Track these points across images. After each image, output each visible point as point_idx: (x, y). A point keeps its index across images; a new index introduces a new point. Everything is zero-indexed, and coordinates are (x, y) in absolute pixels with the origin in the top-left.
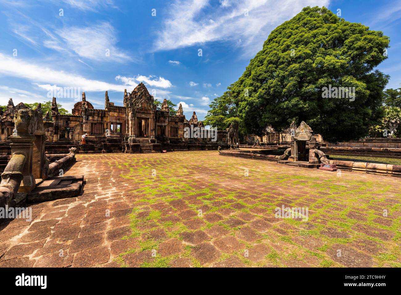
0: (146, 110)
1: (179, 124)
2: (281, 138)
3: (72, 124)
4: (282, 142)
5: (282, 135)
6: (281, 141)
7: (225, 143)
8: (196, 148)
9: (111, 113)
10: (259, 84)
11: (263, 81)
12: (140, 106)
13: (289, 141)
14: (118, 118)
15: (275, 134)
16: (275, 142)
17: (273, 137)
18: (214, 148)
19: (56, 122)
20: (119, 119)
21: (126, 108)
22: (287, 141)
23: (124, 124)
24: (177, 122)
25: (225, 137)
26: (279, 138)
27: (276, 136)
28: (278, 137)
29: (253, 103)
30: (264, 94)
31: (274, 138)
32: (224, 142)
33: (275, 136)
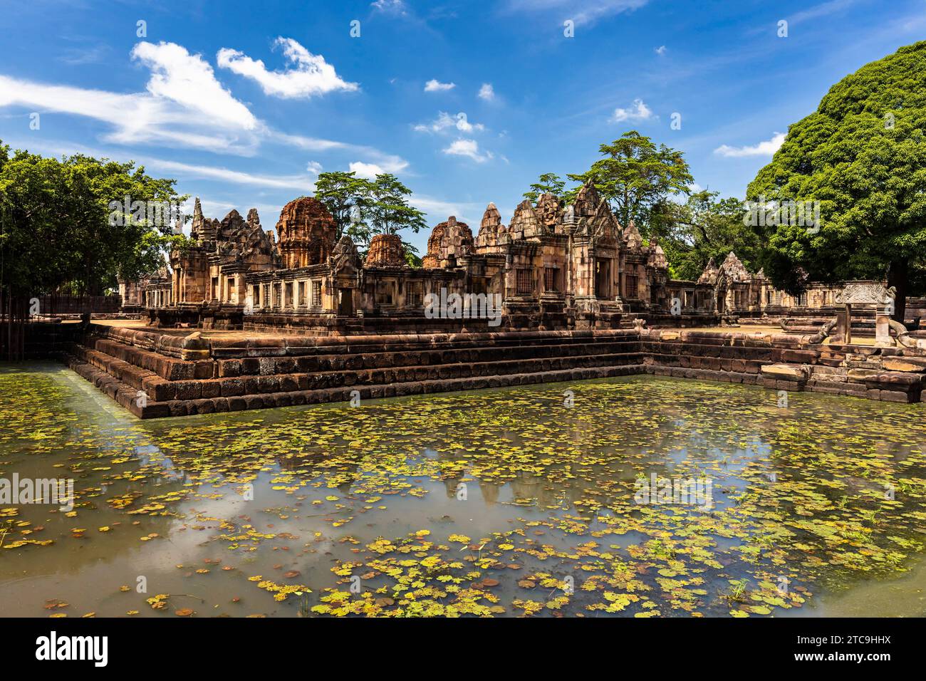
0: (609, 242)
1: (640, 267)
2: (763, 296)
3: (490, 272)
4: (768, 307)
5: (767, 289)
6: (764, 305)
7: (710, 311)
8: (667, 323)
9: (545, 249)
10: (850, 199)
11: (859, 194)
12: (602, 233)
13: (788, 305)
14: (555, 258)
15: (751, 287)
16: (751, 308)
17: (746, 294)
18: (693, 323)
19: (468, 269)
20: (556, 261)
21: (568, 237)
22: (782, 305)
23: (562, 270)
24: (637, 265)
25: (709, 296)
26: (759, 297)
27: (753, 290)
28: (756, 294)
29: (835, 233)
30: (864, 218)
31: (748, 297)
32: (707, 308)
33: (750, 291)
